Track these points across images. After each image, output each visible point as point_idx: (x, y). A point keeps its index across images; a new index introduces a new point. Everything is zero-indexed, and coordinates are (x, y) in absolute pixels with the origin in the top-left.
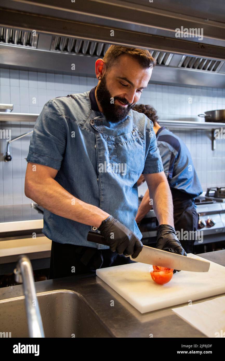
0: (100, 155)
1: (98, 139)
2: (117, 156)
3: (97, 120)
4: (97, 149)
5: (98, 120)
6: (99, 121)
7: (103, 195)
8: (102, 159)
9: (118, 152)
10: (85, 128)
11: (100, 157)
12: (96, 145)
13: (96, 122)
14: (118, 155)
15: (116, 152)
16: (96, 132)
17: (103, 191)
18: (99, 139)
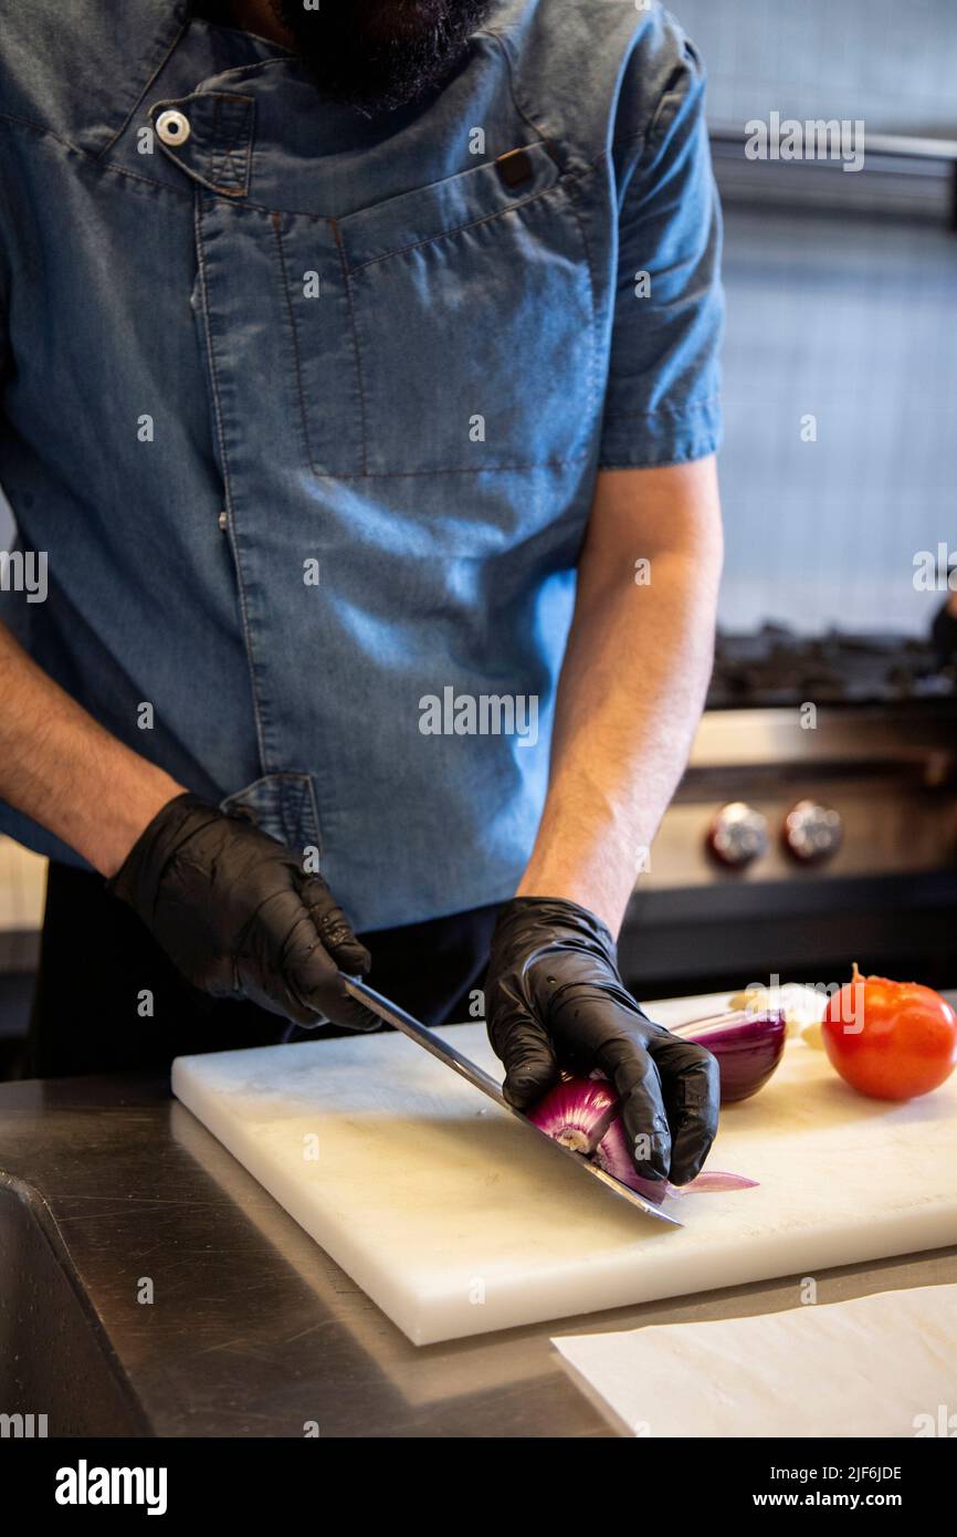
0: (225, 358)
1: (209, 247)
2: (356, 352)
3: (211, 104)
4: (203, 319)
5: (219, 100)
6: (225, 105)
7: (258, 624)
8: (234, 387)
9: (359, 329)
10: (123, 177)
11: (221, 372)
12: (196, 289)
13: (209, 113)
14: (361, 350)
15: (349, 325)
16: (198, 195)
17: (254, 594)
18: (214, 242)
